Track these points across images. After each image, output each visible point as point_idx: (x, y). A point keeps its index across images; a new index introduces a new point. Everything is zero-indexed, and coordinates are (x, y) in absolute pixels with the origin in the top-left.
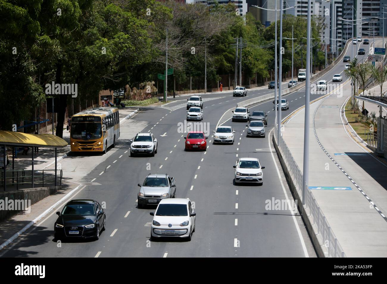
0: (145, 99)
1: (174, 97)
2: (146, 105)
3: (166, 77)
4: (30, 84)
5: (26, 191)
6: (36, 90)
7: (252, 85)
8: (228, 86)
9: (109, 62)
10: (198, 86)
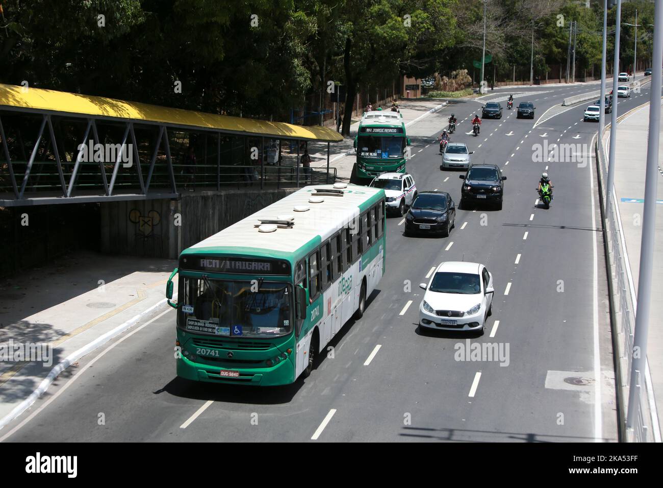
0: (457, 89)
1: (492, 89)
2: (458, 97)
3: (482, 65)
4: (295, 68)
5: (288, 190)
6: (301, 75)
7: (588, 78)
8: (559, 78)
9: (406, 45)
10: (523, 77)
